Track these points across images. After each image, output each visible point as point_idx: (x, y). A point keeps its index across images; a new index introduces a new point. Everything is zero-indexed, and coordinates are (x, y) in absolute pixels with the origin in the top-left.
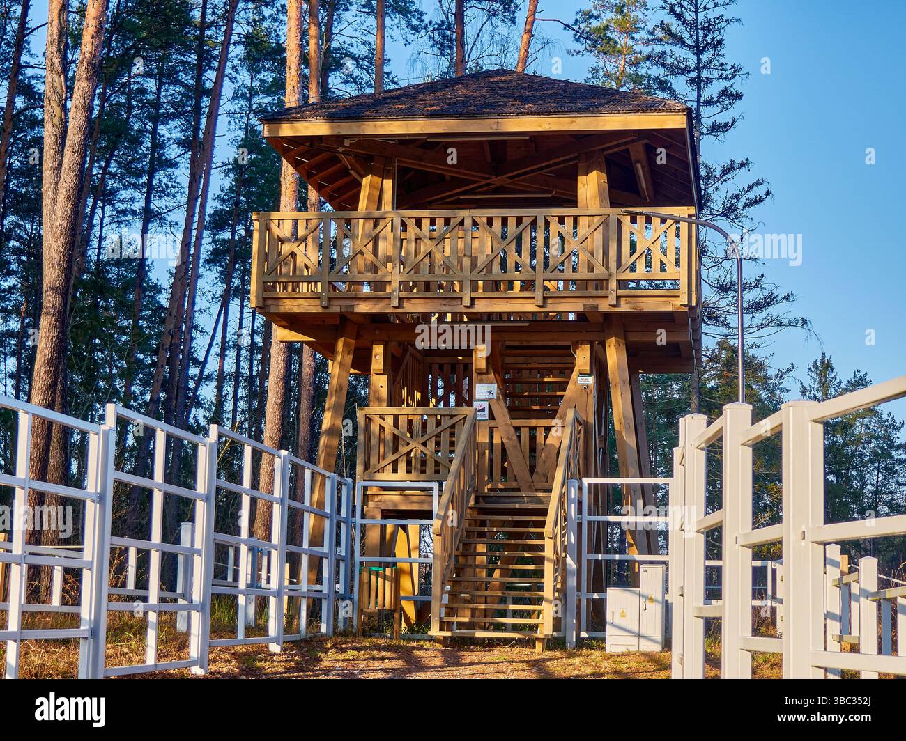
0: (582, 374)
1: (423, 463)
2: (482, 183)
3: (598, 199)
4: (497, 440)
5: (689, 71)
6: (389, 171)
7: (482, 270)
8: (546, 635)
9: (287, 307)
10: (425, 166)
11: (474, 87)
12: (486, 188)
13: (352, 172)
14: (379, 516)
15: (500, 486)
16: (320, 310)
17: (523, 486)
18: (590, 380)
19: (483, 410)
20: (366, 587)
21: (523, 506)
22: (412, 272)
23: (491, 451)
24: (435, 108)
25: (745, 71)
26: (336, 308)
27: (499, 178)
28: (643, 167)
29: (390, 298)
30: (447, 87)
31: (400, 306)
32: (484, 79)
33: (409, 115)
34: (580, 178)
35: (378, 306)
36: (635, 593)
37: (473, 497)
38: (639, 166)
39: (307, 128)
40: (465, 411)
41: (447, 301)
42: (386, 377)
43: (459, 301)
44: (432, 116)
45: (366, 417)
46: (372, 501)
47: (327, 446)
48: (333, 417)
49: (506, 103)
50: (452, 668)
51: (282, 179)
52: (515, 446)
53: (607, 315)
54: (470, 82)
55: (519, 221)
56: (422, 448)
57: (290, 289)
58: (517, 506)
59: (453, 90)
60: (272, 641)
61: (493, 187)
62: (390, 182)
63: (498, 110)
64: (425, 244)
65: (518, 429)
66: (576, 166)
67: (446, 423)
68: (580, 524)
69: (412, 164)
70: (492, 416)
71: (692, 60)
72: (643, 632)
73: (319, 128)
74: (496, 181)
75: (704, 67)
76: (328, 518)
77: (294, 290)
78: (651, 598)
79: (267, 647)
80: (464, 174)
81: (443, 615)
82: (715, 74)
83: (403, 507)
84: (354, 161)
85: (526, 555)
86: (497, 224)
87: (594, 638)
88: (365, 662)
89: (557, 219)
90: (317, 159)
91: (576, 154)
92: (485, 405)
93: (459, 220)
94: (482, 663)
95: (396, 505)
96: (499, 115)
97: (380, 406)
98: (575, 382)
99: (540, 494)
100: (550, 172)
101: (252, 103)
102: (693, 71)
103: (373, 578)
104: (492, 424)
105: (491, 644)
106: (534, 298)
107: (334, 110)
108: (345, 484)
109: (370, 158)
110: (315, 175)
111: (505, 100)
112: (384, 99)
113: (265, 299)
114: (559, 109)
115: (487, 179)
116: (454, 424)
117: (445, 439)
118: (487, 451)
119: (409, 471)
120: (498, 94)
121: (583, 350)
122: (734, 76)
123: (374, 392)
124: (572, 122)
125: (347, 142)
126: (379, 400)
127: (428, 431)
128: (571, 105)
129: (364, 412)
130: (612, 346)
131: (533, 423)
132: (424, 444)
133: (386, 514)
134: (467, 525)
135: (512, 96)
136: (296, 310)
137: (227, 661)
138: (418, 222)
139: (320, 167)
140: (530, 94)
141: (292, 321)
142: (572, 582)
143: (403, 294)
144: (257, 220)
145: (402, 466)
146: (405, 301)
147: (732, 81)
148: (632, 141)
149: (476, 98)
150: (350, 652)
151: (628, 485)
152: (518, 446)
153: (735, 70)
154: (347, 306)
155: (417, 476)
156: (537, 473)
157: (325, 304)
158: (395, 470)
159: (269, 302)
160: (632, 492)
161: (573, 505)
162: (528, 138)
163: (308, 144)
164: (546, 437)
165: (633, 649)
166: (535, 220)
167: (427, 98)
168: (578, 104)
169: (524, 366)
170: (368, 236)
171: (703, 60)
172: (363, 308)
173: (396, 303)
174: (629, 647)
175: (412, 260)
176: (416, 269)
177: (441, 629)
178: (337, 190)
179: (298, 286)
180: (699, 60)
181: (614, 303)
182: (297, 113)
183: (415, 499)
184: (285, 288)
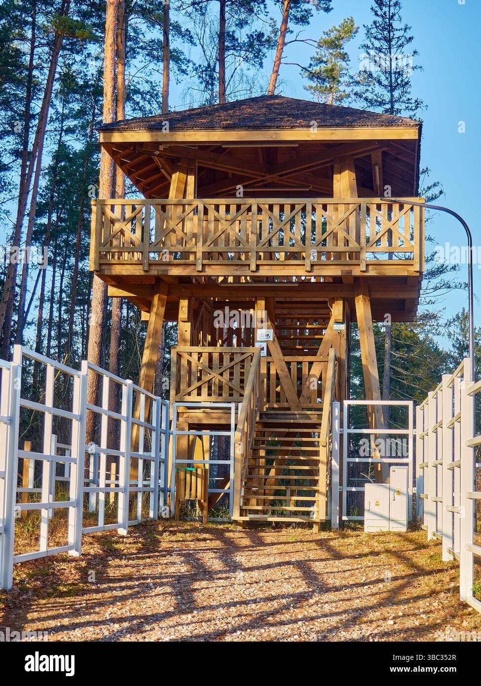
0: (337, 322)
1: (221, 388)
2: (258, 180)
3: (349, 192)
4: (273, 372)
5: (385, 104)
6: (192, 170)
7: (265, 244)
8: (321, 520)
9: (117, 271)
10: (218, 166)
11: (256, 107)
12: (261, 184)
13: (162, 170)
14: (187, 428)
15: (276, 406)
16: (142, 273)
17: (293, 406)
18: (343, 327)
19: (262, 349)
20: (182, 483)
21: (296, 421)
22: (212, 245)
23: (268, 379)
24: (229, 122)
25: (425, 104)
26: (154, 272)
27: (271, 176)
28: (379, 169)
29: (195, 265)
30: (235, 107)
31: (203, 270)
32: (262, 101)
33: (210, 127)
34: (335, 176)
35: (186, 271)
36: (386, 487)
37: (258, 414)
38: (377, 168)
39: (132, 136)
40: (250, 350)
41: (239, 266)
42: (189, 324)
43: (247, 267)
44: (227, 128)
45: (178, 354)
46: (182, 417)
47: (146, 376)
48: (151, 354)
49: (282, 119)
50: (261, 548)
51: (100, 177)
52: (286, 376)
53: (357, 279)
54: (252, 104)
55: (293, 207)
56: (220, 377)
57: (116, 257)
58: (292, 421)
59: (240, 109)
60: (120, 527)
61: (266, 182)
62: (193, 177)
63: (276, 124)
64: (222, 224)
65: (288, 363)
66: (332, 167)
67: (238, 359)
68: (341, 435)
69: (209, 165)
70: (269, 354)
71: (387, 97)
72: (392, 517)
73: (142, 136)
74: (269, 178)
75: (396, 101)
76: (154, 430)
77: (119, 258)
78: (398, 492)
79: (116, 531)
80: (246, 173)
81: (241, 504)
82: (404, 106)
83: (205, 422)
84: (164, 162)
85: (302, 458)
86: (276, 209)
87: (352, 521)
88: (193, 543)
89: (321, 206)
90: (137, 160)
91: (332, 158)
92: (264, 345)
93: (248, 206)
94: (281, 543)
95: (200, 420)
96: (277, 127)
97: (185, 345)
98: (332, 328)
99: (309, 412)
100: (308, 172)
101: (63, 125)
102: (387, 104)
103: (188, 476)
104: (269, 359)
105: (278, 526)
106: (304, 265)
107: (153, 123)
108: (165, 405)
109: (178, 159)
110: (135, 172)
111: (281, 117)
112: (189, 115)
113: (101, 265)
114: (323, 124)
115: (262, 176)
116: (244, 359)
117: (237, 370)
118: (265, 380)
119: (210, 395)
120: (275, 113)
121: (338, 304)
122: (417, 108)
123: (181, 335)
124: (332, 134)
125: (161, 148)
126: (184, 341)
127: (225, 364)
128: (331, 121)
129: (176, 350)
130: (360, 302)
131: (300, 359)
132: (221, 374)
133: (192, 426)
134: (255, 436)
135: (286, 114)
136: (125, 273)
137: (91, 543)
138: (217, 208)
139: (137, 167)
140: (299, 112)
141: (120, 281)
142: (336, 479)
143: (206, 262)
144: (95, 205)
145: (205, 391)
146: (206, 267)
147: (415, 112)
148: (376, 149)
149: (259, 115)
150: (179, 535)
151: (373, 406)
152: (289, 375)
153: (418, 104)
154: (163, 270)
155: (217, 398)
156: (303, 396)
157: (146, 268)
158: (199, 394)
159: (104, 267)
160: (376, 411)
161: (337, 421)
162: (297, 145)
163: (132, 148)
164: (310, 369)
165: (385, 530)
166: (305, 206)
167: (222, 115)
168: (337, 120)
169: (288, 316)
170: (179, 217)
171: (395, 96)
172: (175, 272)
173: (200, 268)
174: (381, 528)
175: (212, 237)
176: (215, 242)
177: (241, 515)
178: (149, 184)
179: (121, 255)
180: (392, 96)
181: (364, 269)
182: (125, 125)
183: (214, 415)
184: (113, 257)
